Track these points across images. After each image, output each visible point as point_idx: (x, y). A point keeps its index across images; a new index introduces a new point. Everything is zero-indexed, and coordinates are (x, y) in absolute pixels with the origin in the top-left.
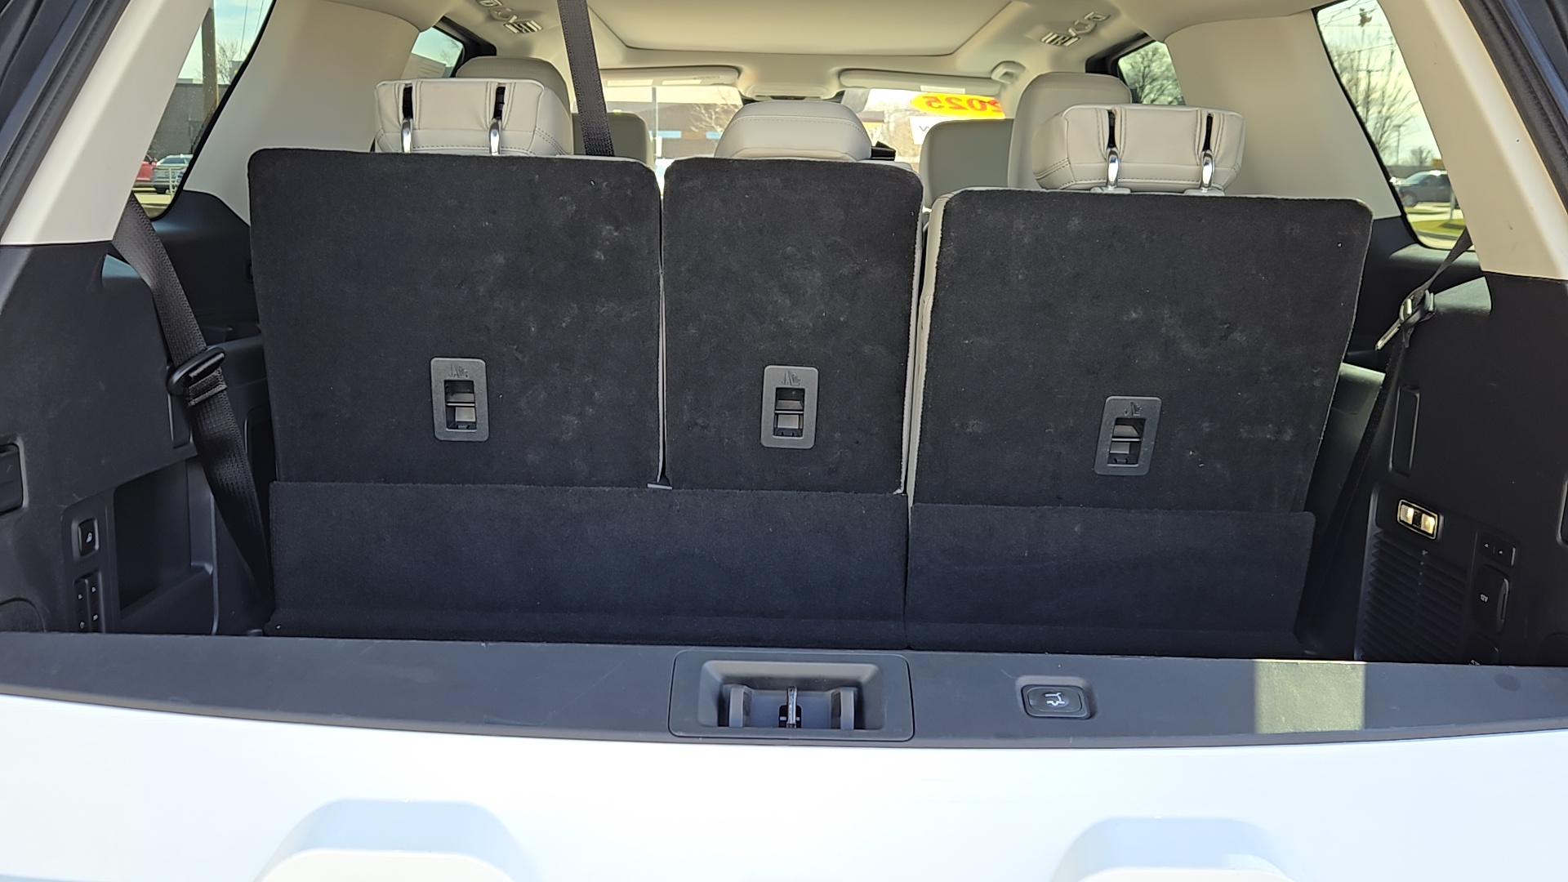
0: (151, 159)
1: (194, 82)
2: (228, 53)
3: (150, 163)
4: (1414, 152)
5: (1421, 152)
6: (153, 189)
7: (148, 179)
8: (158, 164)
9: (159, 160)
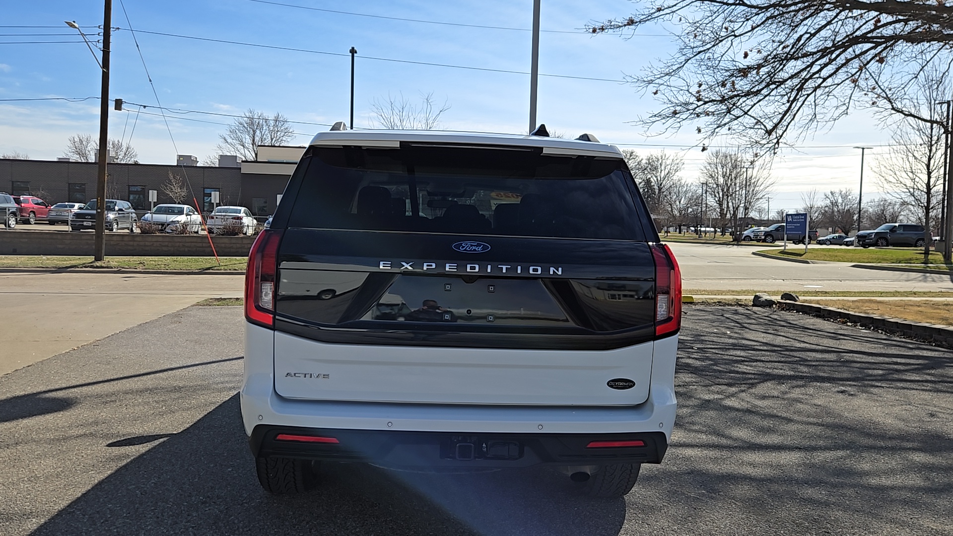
0: (47, 205)
1: (71, 161)
2: (84, 143)
3: (46, 207)
4: (778, 213)
5: (783, 213)
6: (48, 222)
7: (46, 216)
8: (52, 207)
9: (52, 206)
